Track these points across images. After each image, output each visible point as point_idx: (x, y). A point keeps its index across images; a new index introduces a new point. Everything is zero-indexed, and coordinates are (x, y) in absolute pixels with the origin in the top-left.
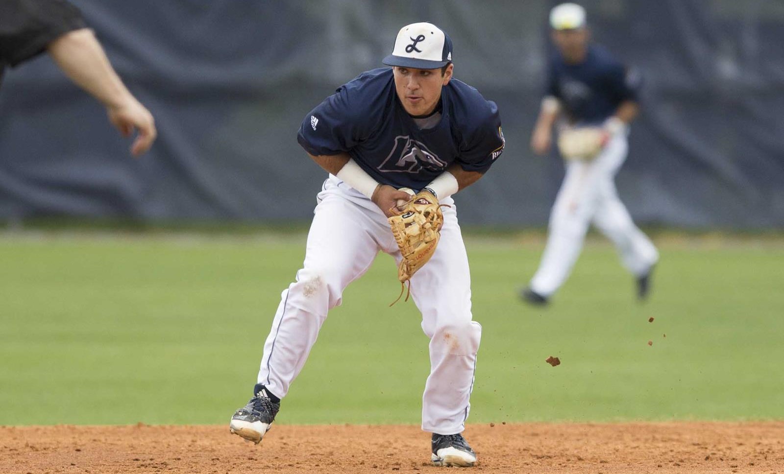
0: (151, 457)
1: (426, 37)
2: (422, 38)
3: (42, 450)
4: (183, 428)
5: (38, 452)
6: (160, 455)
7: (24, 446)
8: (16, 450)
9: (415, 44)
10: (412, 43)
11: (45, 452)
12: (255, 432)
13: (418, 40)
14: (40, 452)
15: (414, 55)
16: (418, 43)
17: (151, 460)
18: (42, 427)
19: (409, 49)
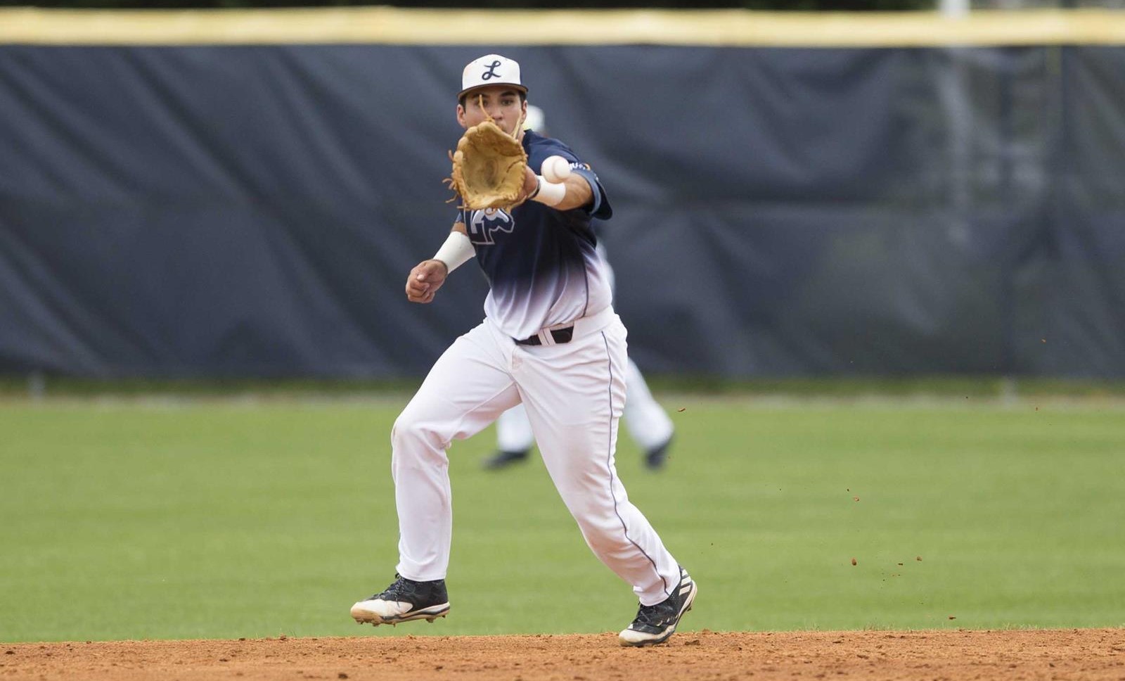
0: (718, 671)
1: (502, 64)
2: (497, 64)
3: (583, 664)
4: (759, 635)
5: (579, 667)
6: (729, 669)
7: (562, 658)
8: (552, 664)
9: (492, 70)
10: (489, 70)
11: (587, 666)
12: (363, 611)
13: (493, 67)
14: (582, 667)
15: (493, 80)
16: (495, 69)
17: (718, 675)
18: (585, 636)
19: (486, 76)
